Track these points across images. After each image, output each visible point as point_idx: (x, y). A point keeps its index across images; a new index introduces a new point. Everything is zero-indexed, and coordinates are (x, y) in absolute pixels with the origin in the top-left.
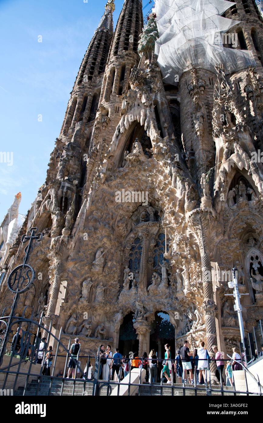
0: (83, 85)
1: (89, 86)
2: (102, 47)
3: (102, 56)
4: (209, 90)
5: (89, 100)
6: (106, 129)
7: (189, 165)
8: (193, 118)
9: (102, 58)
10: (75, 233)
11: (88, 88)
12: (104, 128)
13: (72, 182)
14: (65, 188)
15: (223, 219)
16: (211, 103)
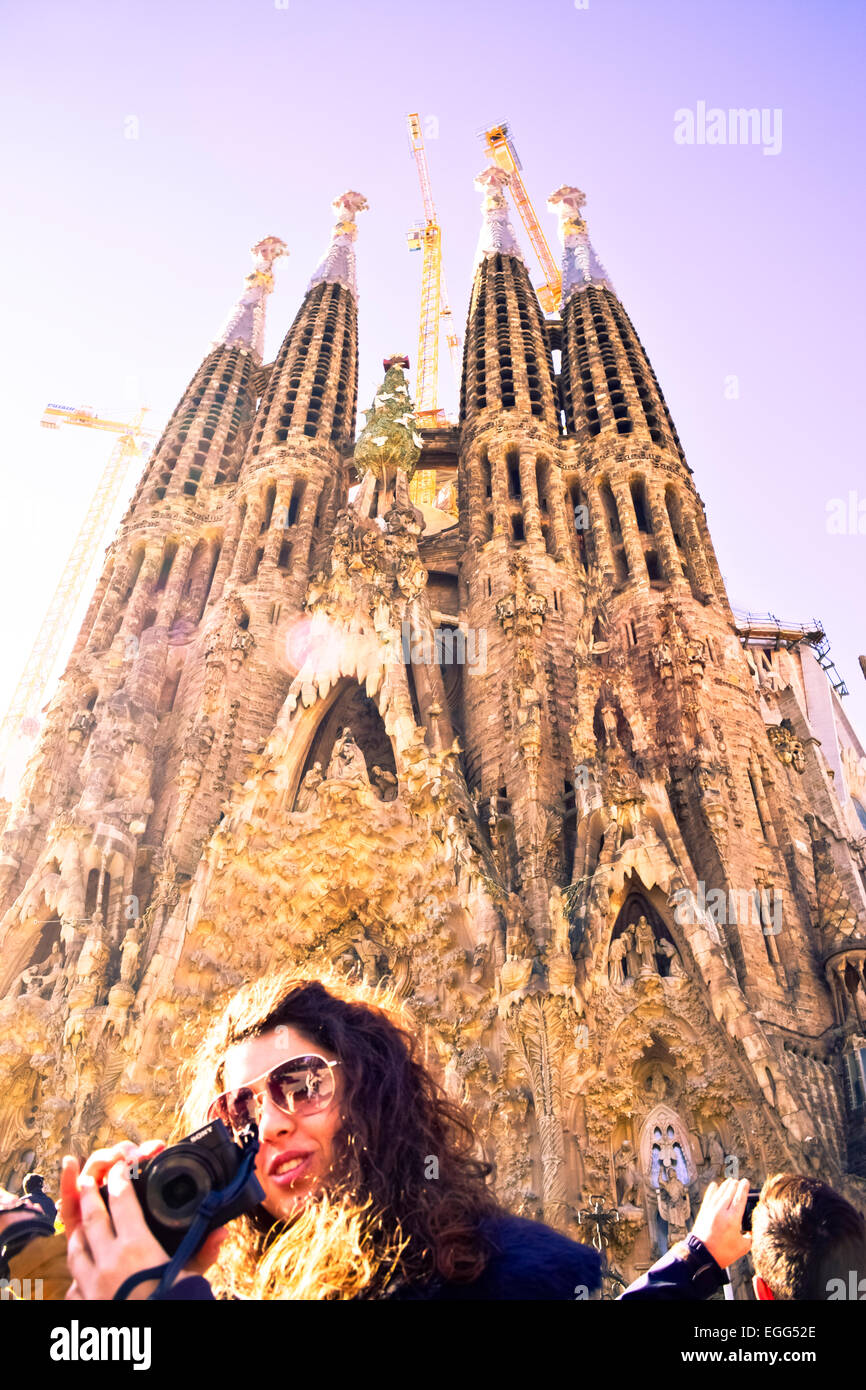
0: (168, 508)
1: (185, 516)
2: (231, 398)
3: (231, 428)
4: (553, 626)
5: (184, 559)
6: (242, 669)
7: (495, 838)
8: (510, 699)
9: (229, 434)
10: (145, 1004)
11: (184, 520)
12: (235, 667)
13: (128, 824)
14: (108, 845)
15: (597, 1019)
16: (557, 663)
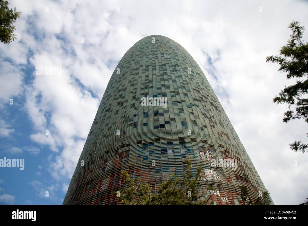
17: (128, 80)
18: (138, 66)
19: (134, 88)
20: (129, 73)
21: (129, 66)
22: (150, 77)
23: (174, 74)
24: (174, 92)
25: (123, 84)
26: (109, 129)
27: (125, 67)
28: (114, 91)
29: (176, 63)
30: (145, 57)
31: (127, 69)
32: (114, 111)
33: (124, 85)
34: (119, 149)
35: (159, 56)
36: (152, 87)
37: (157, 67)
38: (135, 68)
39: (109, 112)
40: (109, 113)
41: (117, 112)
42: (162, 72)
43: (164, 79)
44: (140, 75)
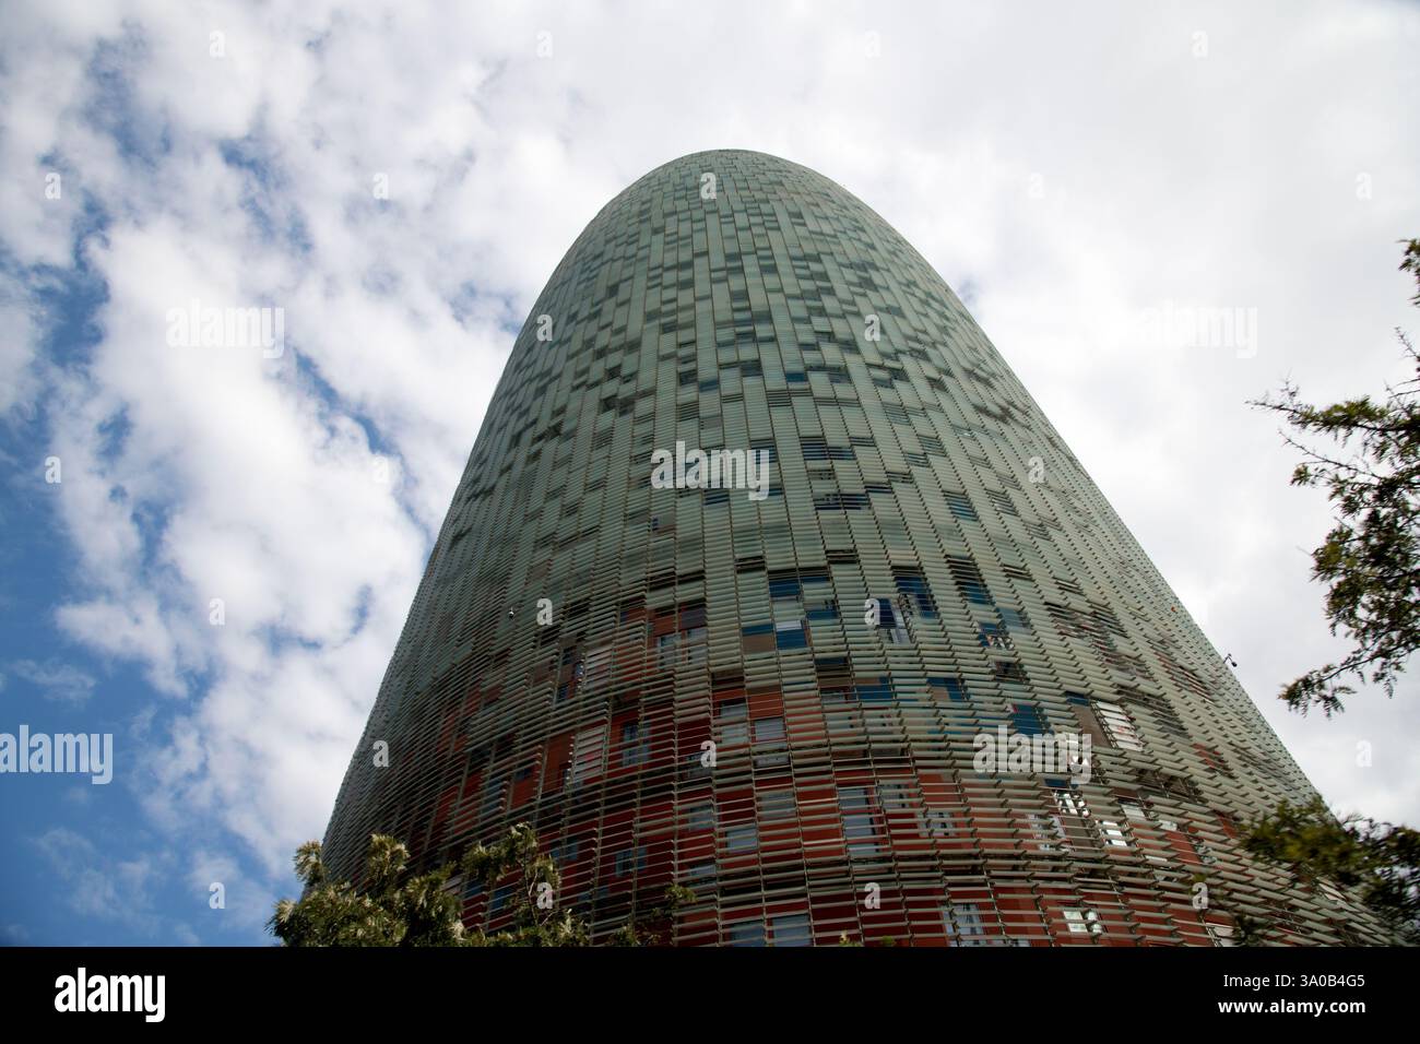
17: (642, 310)
18: (685, 256)
19: (681, 340)
20: (641, 282)
21: (634, 256)
22: (757, 300)
23: (865, 295)
24: (880, 367)
25: (616, 326)
26: (572, 510)
27: (613, 260)
28: (570, 357)
29: (866, 257)
30: (712, 221)
31: (624, 267)
32: (585, 431)
33: (623, 329)
34: (647, 595)
35: (784, 220)
36: (773, 339)
37: (783, 265)
38: (669, 263)
39: (557, 439)
40: (559, 443)
41: (603, 439)
42: (807, 285)
43: (822, 312)
44: (702, 287)
